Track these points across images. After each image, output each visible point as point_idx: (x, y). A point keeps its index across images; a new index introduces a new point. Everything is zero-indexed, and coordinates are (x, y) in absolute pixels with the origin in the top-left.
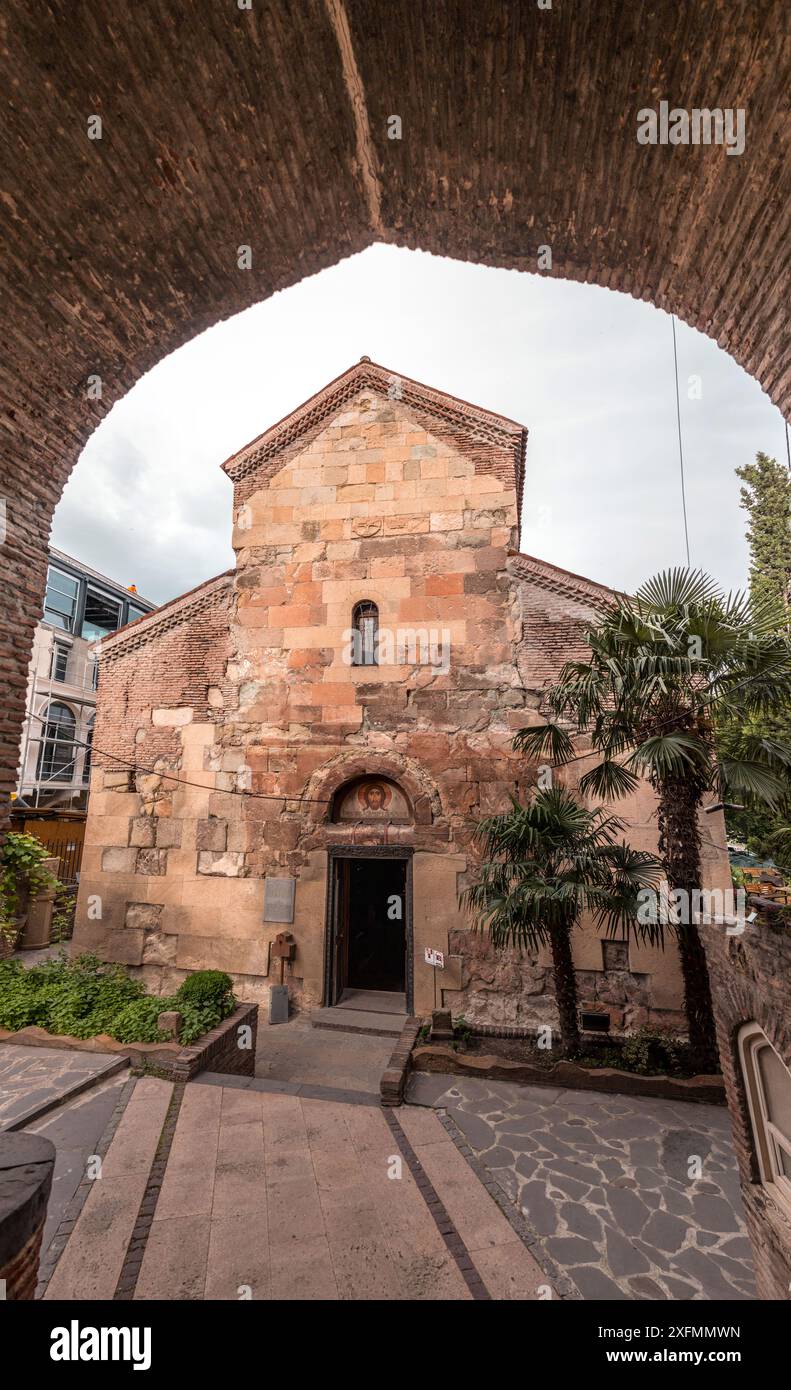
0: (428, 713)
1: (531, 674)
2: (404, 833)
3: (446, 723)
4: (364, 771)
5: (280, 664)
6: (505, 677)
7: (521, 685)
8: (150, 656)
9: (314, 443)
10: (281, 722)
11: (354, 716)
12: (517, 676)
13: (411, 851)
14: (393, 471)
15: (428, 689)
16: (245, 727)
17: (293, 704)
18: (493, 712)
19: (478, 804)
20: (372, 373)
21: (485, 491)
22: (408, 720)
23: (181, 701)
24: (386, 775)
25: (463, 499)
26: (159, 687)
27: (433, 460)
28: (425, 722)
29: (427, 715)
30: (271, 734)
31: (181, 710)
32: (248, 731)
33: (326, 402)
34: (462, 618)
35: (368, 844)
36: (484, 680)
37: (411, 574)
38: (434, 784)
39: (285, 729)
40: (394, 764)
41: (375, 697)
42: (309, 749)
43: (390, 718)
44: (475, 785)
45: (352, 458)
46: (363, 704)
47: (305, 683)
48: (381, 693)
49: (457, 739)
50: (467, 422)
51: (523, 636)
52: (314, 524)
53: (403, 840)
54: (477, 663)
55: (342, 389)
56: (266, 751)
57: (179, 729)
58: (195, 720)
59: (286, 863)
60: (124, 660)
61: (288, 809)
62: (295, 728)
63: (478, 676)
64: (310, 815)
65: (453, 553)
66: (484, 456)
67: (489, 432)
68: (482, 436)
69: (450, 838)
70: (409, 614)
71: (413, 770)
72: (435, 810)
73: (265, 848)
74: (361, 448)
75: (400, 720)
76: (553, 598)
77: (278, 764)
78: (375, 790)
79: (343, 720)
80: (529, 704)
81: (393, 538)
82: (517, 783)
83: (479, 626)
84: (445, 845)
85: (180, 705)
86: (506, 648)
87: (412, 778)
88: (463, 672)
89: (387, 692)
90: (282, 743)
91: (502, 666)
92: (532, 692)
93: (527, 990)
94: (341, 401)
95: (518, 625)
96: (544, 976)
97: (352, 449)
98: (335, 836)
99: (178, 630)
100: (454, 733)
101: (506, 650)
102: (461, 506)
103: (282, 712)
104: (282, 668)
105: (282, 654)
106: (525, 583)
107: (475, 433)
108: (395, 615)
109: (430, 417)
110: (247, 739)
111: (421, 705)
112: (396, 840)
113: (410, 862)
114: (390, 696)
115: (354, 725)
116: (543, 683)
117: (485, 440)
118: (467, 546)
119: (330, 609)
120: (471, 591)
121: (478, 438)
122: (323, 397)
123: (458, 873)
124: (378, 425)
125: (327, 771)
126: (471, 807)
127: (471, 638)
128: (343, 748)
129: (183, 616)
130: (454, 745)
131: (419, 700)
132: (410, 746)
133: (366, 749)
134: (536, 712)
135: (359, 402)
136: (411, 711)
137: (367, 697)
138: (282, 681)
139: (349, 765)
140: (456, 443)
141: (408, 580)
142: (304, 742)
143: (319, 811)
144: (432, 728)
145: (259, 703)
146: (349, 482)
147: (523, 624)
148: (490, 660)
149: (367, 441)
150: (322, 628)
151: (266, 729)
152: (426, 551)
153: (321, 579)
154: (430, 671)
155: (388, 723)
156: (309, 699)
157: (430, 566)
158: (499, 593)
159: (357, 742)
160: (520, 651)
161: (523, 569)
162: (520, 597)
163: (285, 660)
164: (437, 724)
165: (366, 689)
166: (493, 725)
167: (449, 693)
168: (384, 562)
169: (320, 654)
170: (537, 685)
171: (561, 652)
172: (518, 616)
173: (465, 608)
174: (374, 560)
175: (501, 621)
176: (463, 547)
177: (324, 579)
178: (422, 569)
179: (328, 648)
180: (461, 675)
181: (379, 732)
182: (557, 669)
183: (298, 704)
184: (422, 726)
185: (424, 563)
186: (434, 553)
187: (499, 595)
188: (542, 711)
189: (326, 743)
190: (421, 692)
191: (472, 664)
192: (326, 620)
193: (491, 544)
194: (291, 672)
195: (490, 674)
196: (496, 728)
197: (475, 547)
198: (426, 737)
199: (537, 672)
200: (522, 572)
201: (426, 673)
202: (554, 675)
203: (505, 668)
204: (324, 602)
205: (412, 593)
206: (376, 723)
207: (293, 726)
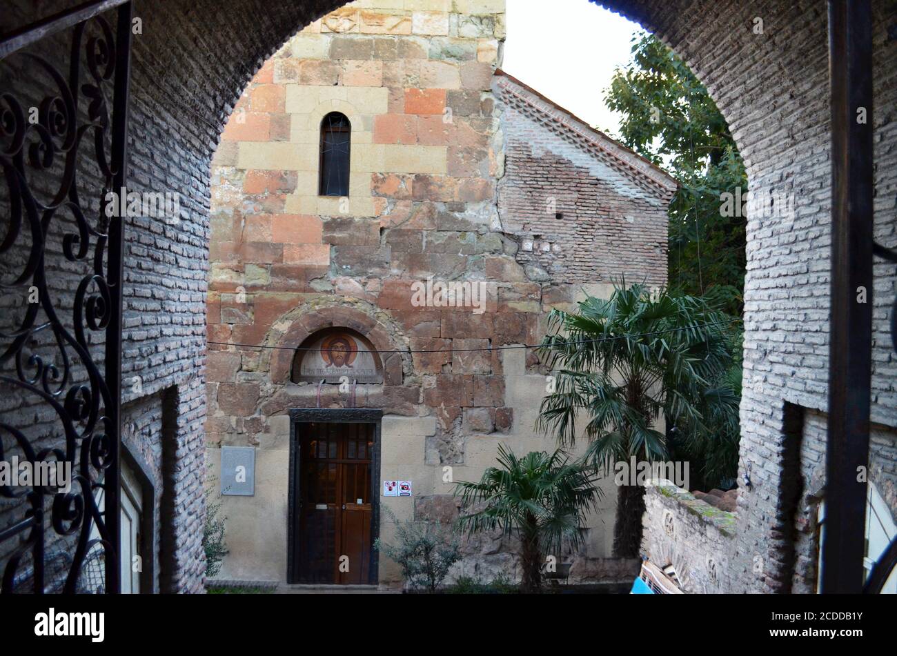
0: (402, 256)
1: (510, 216)
2: (372, 395)
3: (421, 269)
4: (331, 324)
5: (233, 188)
6: (483, 218)
7: (500, 227)
10: (235, 263)
11: (321, 257)
12: (497, 218)
13: (380, 414)
15: (403, 227)
17: (250, 239)
18: (471, 259)
19: (451, 363)
22: (380, 264)
24: (355, 329)
28: (399, 267)
29: (401, 259)
30: (223, 276)
34: (442, 144)
35: (335, 407)
36: (463, 221)
37: (389, 84)
38: (407, 339)
39: (239, 270)
40: (364, 316)
41: (344, 234)
42: (268, 295)
43: (361, 261)
44: (448, 341)
46: (331, 242)
47: (263, 214)
48: (351, 230)
51: (505, 171)
53: (372, 401)
54: (456, 199)
56: (217, 297)
59: (245, 430)
61: (245, 367)
62: (251, 269)
63: (457, 214)
64: (269, 374)
65: (436, 63)
69: (421, 400)
70: (384, 132)
71: (384, 322)
72: (406, 370)
73: (219, 414)
75: (372, 264)
76: (536, 130)
77: (231, 314)
78: (340, 344)
79: (307, 262)
80: (507, 249)
82: (490, 340)
83: (460, 155)
84: (415, 407)
86: (487, 184)
87: (383, 332)
88: (441, 208)
89: (358, 228)
90: (236, 288)
91: (482, 204)
92: (511, 236)
93: (485, 550)
95: (500, 158)
96: (501, 535)
98: (297, 398)
101: (487, 185)
102: (447, 6)
103: (237, 249)
104: (236, 193)
105: (235, 175)
106: (509, 109)
108: (370, 135)
111: (395, 247)
112: (365, 403)
113: (378, 426)
114: (361, 234)
115: (320, 269)
116: (522, 226)
118: (452, 56)
119: (294, 121)
120: (454, 112)
123: (427, 437)
125: (288, 324)
126: (443, 365)
127: (453, 169)
128: (307, 296)
131: (393, 239)
132: (381, 294)
133: (332, 297)
134: (512, 258)
136: (385, 253)
137: (335, 235)
138: (236, 211)
139: (315, 316)
141: (385, 91)
142: (261, 287)
143: (280, 370)
144: (407, 274)
147: (506, 157)
148: (471, 196)
150: (284, 144)
151: (218, 270)
152: (407, 57)
153: (285, 81)
154: (406, 206)
155: (358, 267)
156: (267, 234)
157: (410, 76)
158: (483, 117)
159: (323, 289)
160: (501, 189)
161: (508, 92)
162: (504, 125)
163: (240, 183)
164: (411, 269)
165: (334, 224)
166: (470, 273)
167: (425, 233)
168: (358, 66)
169: (281, 177)
170: (516, 229)
171: (541, 192)
172: (502, 147)
173: (446, 133)
174: (347, 63)
175: (484, 152)
176: (447, 57)
177: (288, 81)
178: (401, 80)
179: (291, 172)
180: (439, 212)
181: (347, 278)
182: (536, 212)
183: (256, 241)
184: (395, 271)
185: (403, 73)
186: (415, 61)
187: (482, 120)
188: (519, 259)
189: (288, 289)
190: (395, 231)
191: (451, 200)
192: (289, 134)
193: (479, 58)
194: (246, 199)
195: (470, 212)
196: (473, 277)
197: (460, 59)
198: (400, 284)
199: (517, 214)
200: (507, 96)
201: (402, 208)
202: (532, 219)
203: (484, 207)
204: (288, 111)
205: (389, 108)
206: (344, 267)
207: (249, 268)
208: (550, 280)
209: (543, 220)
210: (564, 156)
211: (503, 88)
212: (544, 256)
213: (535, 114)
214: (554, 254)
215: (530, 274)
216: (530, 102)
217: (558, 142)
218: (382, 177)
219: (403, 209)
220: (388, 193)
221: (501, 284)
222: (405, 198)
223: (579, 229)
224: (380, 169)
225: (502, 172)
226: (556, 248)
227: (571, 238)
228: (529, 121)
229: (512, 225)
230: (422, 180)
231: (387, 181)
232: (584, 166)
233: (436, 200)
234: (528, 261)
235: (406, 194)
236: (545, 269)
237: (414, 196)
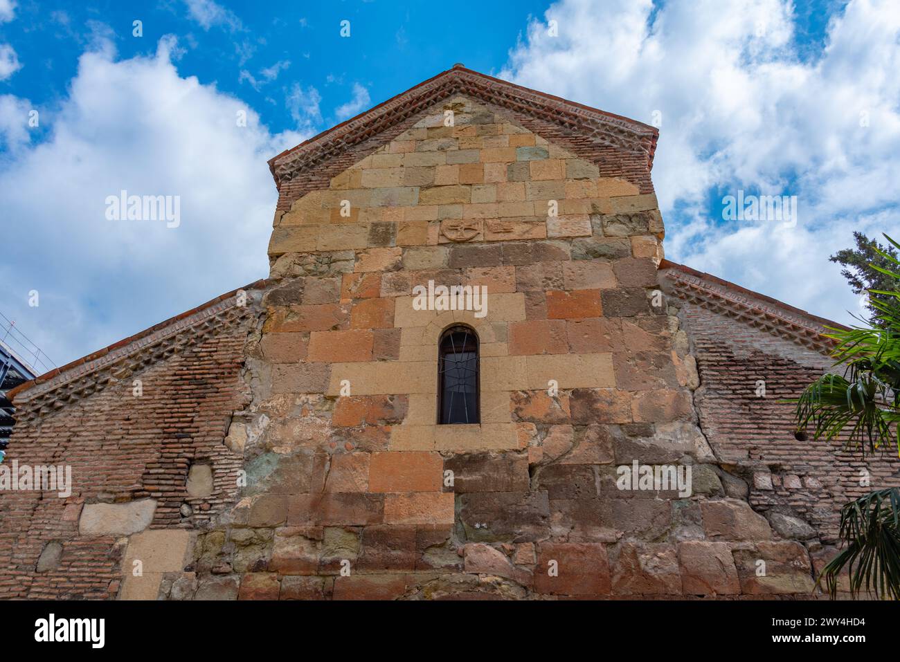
0: (567, 506)
1: (724, 438)
3: (600, 525)
5: (319, 421)
6: (683, 442)
7: (711, 455)
8: (106, 408)
9: (393, 143)
10: (309, 525)
11: (442, 512)
12: (705, 443)
14: (495, 171)
15: (563, 462)
16: (242, 535)
17: (335, 490)
18: (675, 505)
20: (466, 79)
21: (616, 195)
22: (532, 519)
23: (138, 486)
25: (589, 203)
26: (106, 462)
27: (546, 162)
28: (563, 522)
29: (566, 509)
30: (289, 549)
31: (135, 505)
32: (248, 544)
33: (411, 102)
34: (604, 350)
36: (653, 449)
37: (525, 289)
39: (314, 539)
41: (476, 477)
42: (356, 578)
43: (503, 515)
45: (441, 158)
46: (456, 489)
47: (357, 453)
48: (486, 470)
49: (621, 555)
50: (584, 124)
51: (701, 379)
52: (387, 225)
54: (637, 420)
55: (431, 92)
56: (276, 584)
57: (124, 541)
58: (157, 523)
60: (61, 415)
62: (333, 535)
63: (642, 441)
65: (581, 263)
66: (609, 158)
67: (612, 134)
68: (603, 139)
70: (522, 342)
74: (452, 148)
75: (520, 519)
76: (732, 326)
79: (420, 520)
80: (732, 490)
81: (497, 245)
83: (632, 363)
85: (135, 496)
86: (678, 396)
88: (618, 433)
89: (496, 467)
90: (307, 567)
91: (677, 425)
92: (732, 469)
94: (428, 103)
95: (689, 363)
97: (442, 149)
99: (161, 367)
100: (614, 543)
101: (679, 399)
102: (586, 209)
103: (315, 506)
104: (322, 426)
105: (324, 404)
106: (688, 305)
107: (594, 136)
108: (504, 346)
109: (537, 121)
110: (244, 558)
111: (553, 492)
114: (503, 475)
115: (441, 531)
116: (746, 453)
117: (607, 143)
118: (600, 256)
119: (404, 338)
120: (614, 314)
121: (598, 140)
122: (407, 98)
124: (474, 126)
127: (624, 380)
128: (420, 575)
129: (177, 346)
130: (619, 568)
131: (549, 481)
132: (538, 571)
133: (458, 577)
134: (742, 503)
135: (450, 105)
136: (539, 502)
137: (462, 478)
138: (320, 448)
140: (572, 145)
141: (521, 297)
144: (577, 533)
145: (276, 490)
146: (436, 183)
147: (698, 361)
148: (657, 415)
149: (460, 141)
150: (391, 364)
151: (282, 538)
152: (545, 260)
153: (394, 294)
154: (566, 432)
155: (498, 526)
156: (361, 482)
157: (550, 279)
158: (655, 316)
159: (444, 563)
160: (701, 402)
161: (683, 285)
162: (685, 324)
163: (328, 415)
164: (583, 525)
165: (458, 463)
166: (680, 528)
167: (597, 469)
168: (485, 274)
169: (386, 404)
170: (738, 456)
171: (763, 404)
172: (688, 350)
173: (608, 337)
174: (471, 271)
175: (664, 356)
176: (595, 257)
177: (399, 294)
178: (540, 283)
179: (400, 396)
180: (614, 439)
181: (483, 544)
182: (763, 431)
183: (344, 491)
184: (558, 530)
185: (543, 276)
186: (556, 263)
187: (655, 319)
188: (755, 502)
189: (388, 565)
190: (552, 468)
191: (630, 420)
192: (398, 351)
193: (635, 254)
194: (336, 434)
195: (661, 436)
196: (686, 533)
197: (612, 257)
198: (568, 551)
199: (733, 435)
200: (682, 289)
201: (558, 435)
202: (760, 441)
203: (682, 428)
204: (397, 325)
205: (528, 315)
206: (477, 526)
207: (329, 533)
208: (818, 536)
209: (777, 442)
210: (782, 355)
211: (675, 280)
212: (796, 496)
213: (725, 307)
214: (811, 492)
215: (781, 527)
216: (715, 293)
217: (768, 339)
218: (525, 396)
219: (560, 437)
220: (536, 417)
221: (736, 545)
222: (561, 422)
223: (839, 453)
224: (522, 384)
225: (696, 381)
226: (811, 482)
227: (829, 467)
228: (718, 318)
229: (730, 452)
230: (582, 396)
231: (533, 400)
232: (816, 366)
233: (607, 422)
234: (770, 506)
235: (562, 415)
236: (804, 519)
237: (573, 418)
